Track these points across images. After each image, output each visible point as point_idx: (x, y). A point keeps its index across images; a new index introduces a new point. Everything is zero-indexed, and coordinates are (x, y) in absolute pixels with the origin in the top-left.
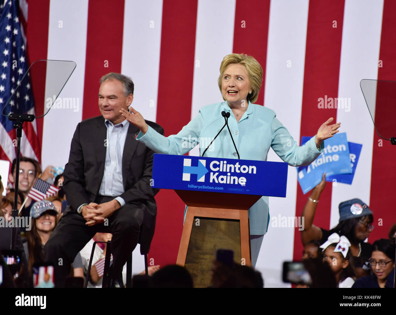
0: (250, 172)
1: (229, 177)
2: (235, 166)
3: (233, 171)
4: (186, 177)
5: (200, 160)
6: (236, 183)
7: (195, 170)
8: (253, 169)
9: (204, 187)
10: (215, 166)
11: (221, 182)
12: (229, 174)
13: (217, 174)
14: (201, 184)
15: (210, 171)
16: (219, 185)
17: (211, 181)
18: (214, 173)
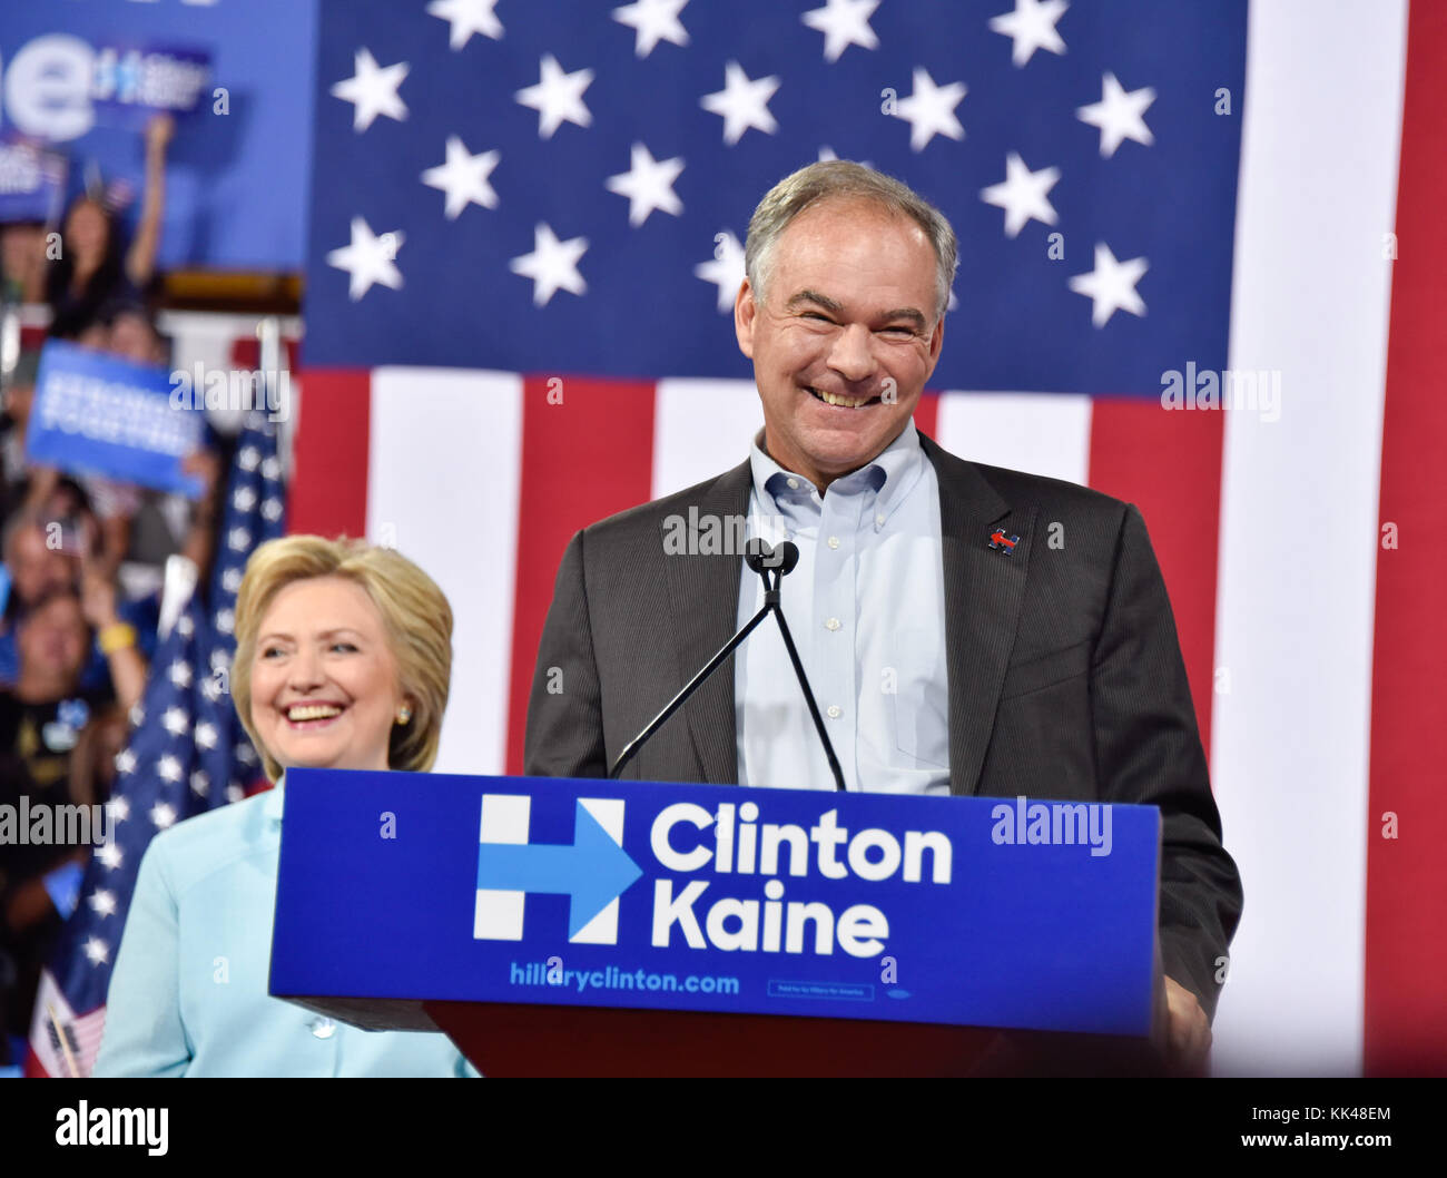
0: (913, 874)
1: (773, 910)
2: (814, 839)
3: (799, 867)
5: (587, 804)
6: (824, 946)
7: (556, 869)
8: (928, 856)
10: (684, 837)
11: (725, 942)
12: (775, 889)
13: (696, 889)
14: (594, 956)
15: (655, 870)
16: (713, 960)
17: (661, 938)
18: (680, 881)
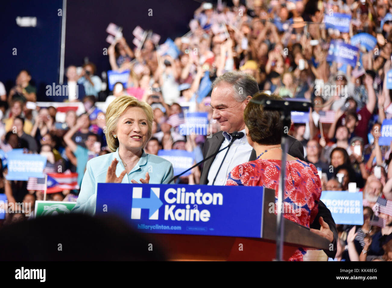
0: (215, 203)
1: (188, 212)
3: (193, 202)
5: (153, 189)
7: (147, 203)
8: (218, 199)
9: (157, 227)
10: (171, 196)
12: (188, 207)
13: (173, 207)
14: (154, 222)
15: (165, 203)
16: (176, 223)
17: (166, 218)
18: (170, 205)
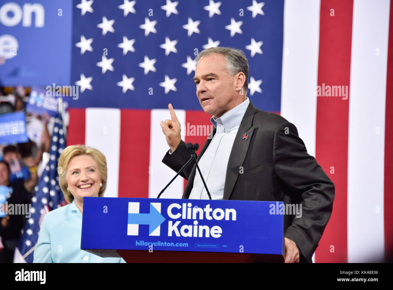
0: (227, 218)
2: (204, 211)
3: (201, 217)
4: (133, 230)
5: (153, 204)
6: (207, 236)
7: (146, 219)
8: (231, 214)
9: (160, 244)
10: (175, 211)
11: (185, 235)
12: (196, 223)
13: (178, 223)
14: (155, 239)
15: (168, 219)
16: (182, 239)
17: (170, 234)
18: (174, 221)
